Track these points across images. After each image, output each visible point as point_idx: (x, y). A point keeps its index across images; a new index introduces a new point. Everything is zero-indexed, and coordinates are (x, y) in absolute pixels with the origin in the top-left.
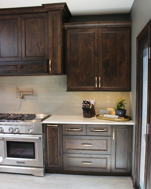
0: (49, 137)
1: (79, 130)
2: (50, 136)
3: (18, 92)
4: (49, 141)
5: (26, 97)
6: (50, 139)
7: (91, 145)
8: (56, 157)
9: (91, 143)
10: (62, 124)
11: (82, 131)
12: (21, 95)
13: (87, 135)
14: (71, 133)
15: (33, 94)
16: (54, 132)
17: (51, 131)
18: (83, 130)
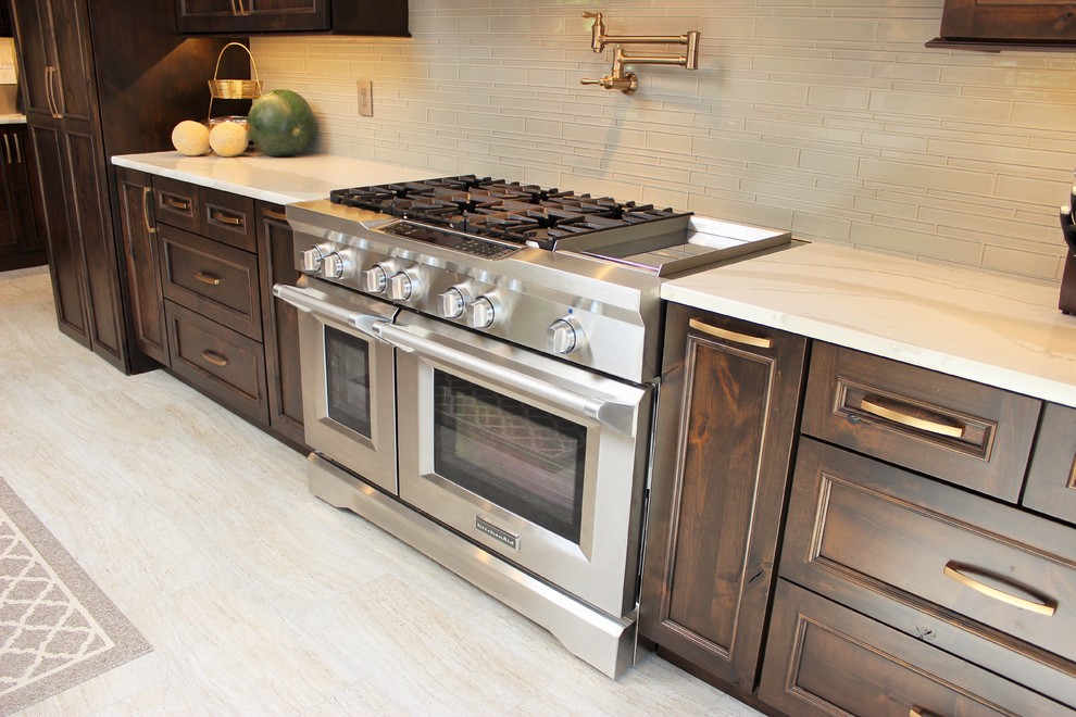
0: (699, 420)
1: (955, 432)
2: (705, 415)
3: (597, 45)
4: (690, 447)
5: (650, 83)
6: (700, 434)
7: (1048, 611)
8: (722, 586)
9: (1051, 592)
10: (811, 341)
11: (980, 449)
12: (617, 67)
13: (1019, 506)
14: (872, 440)
15: (690, 65)
16: (736, 389)
17: (714, 372)
18: (998, 448)
